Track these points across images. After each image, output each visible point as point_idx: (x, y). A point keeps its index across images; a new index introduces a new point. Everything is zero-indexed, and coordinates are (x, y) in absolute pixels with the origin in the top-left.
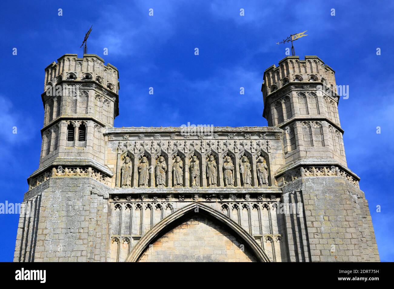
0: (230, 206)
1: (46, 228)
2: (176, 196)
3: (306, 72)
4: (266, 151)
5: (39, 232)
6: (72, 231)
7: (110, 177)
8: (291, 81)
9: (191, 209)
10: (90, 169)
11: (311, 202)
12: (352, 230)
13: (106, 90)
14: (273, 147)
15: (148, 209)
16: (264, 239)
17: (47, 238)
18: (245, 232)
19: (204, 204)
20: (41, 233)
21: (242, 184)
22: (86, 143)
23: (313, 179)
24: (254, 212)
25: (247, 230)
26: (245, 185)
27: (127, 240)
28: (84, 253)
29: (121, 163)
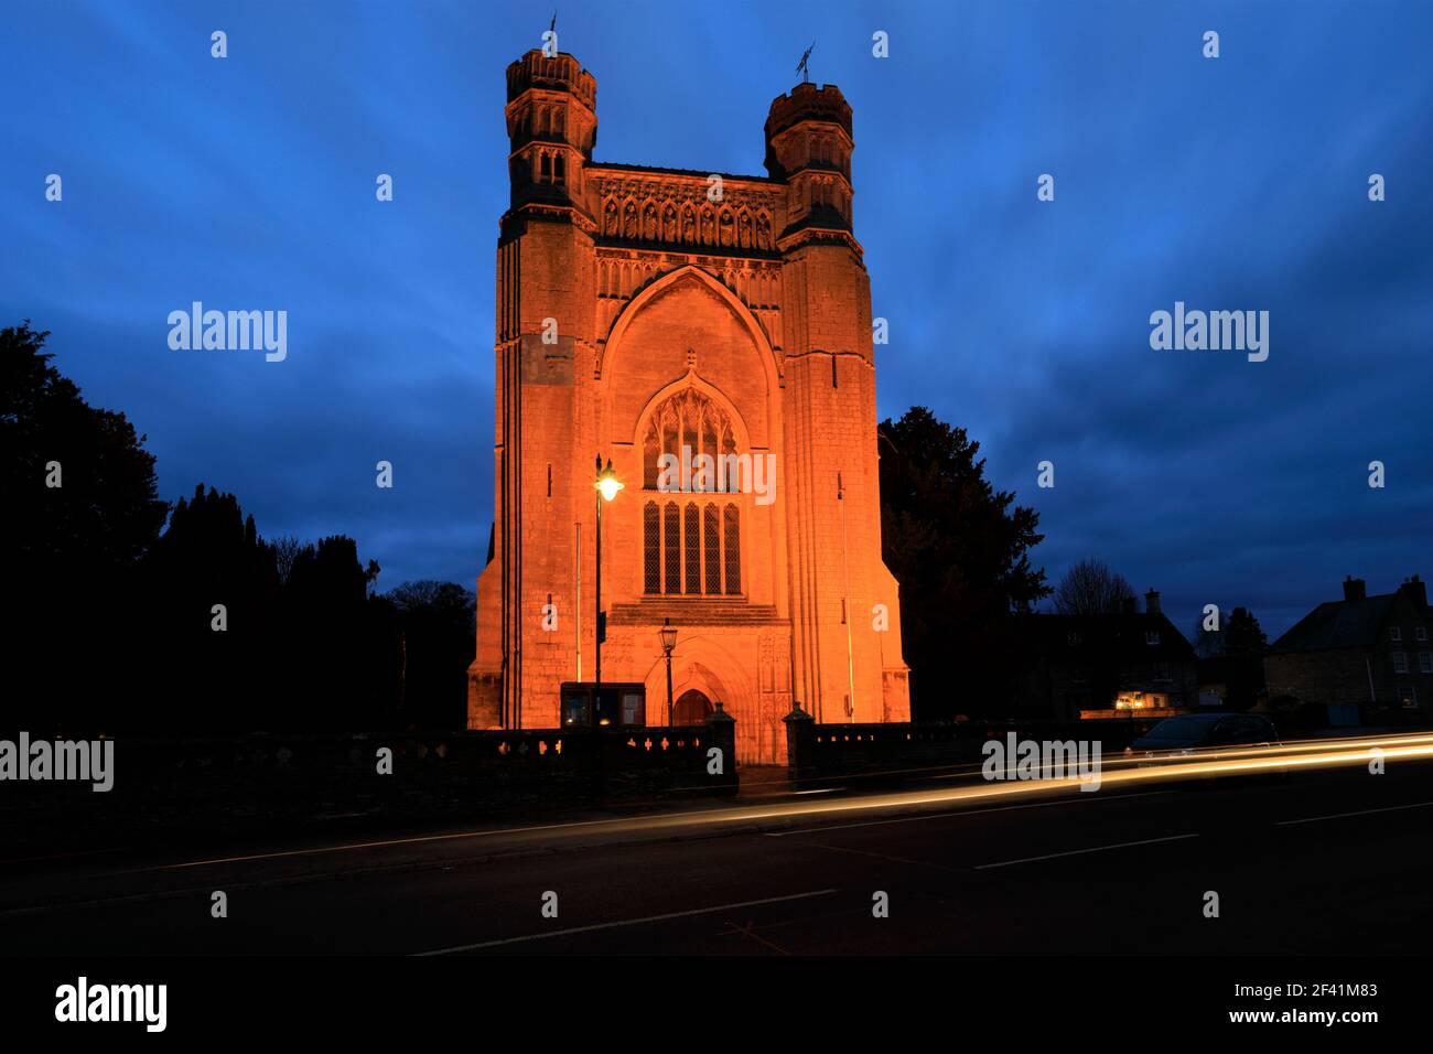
2: (670, 256)
7: (593, 226)
9: (684, 273)
19: (698, 268)
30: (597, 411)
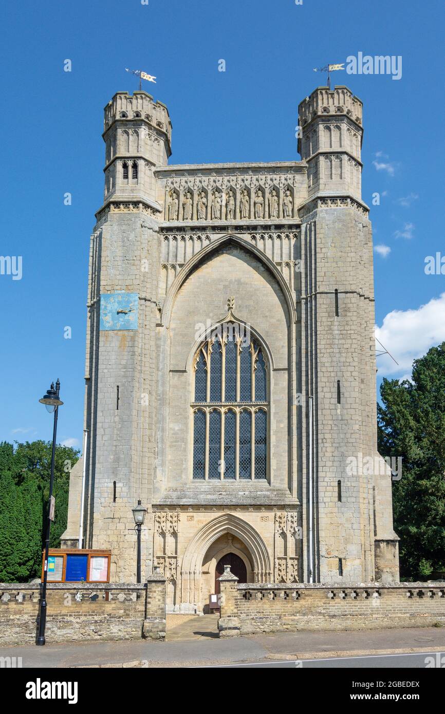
0: (258, 236)
1: (108, 256)
2: (214, 228)
3: (334, 104)
4: (292, 186)
5: (103, 259)
6: (127, 258)
7: (160, 212)
8: (320, 113)
9: (225, 239)
10: (141, 205)
11: (322, 231)
12: (353, 254)
13: (154, 127)
14: (298, 182)
15: (191, 241)
16: (284, 265)
17: (109, 264)
18: (268, 259)
19: (236, 235)
20: (104, 260)
21: (269, 217)
22: (138, 180)
23: (326, 210)
24: (277, 241)
25: (270, 258)
26: (272, 218)
27: (174, 267)
28: (138, 277)
29: (169, 199)
30: (158, 346)
